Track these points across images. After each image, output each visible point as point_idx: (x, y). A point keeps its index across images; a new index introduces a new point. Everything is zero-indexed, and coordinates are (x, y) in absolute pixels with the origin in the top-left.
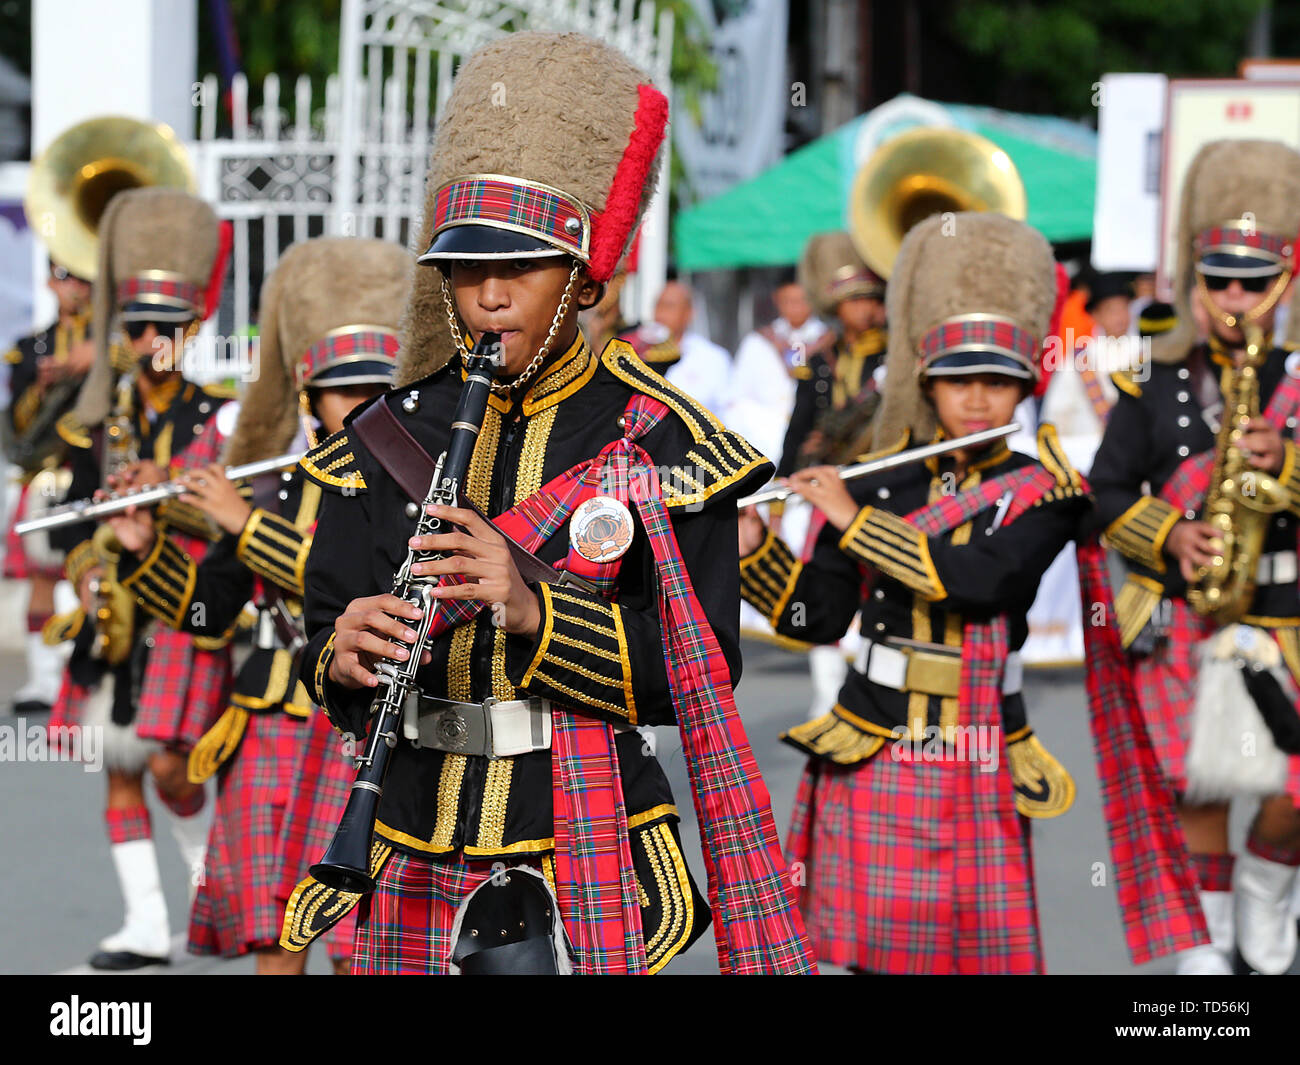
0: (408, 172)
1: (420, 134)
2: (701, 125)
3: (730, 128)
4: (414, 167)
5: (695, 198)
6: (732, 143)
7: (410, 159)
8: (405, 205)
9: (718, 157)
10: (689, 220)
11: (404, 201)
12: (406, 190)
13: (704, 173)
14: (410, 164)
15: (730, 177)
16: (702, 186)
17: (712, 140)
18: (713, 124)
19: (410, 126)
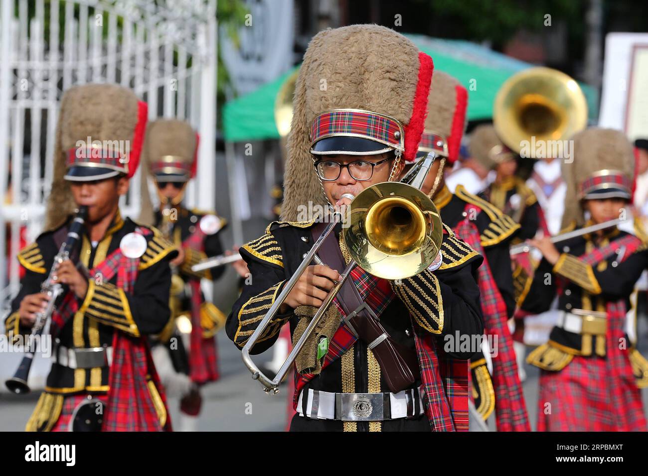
0: (46, 79)
1: (54, 55)
2: (239, 48)
3: (258, 50)
4: (51, 75)
5: (236, 95)
6: (260, 59)
7: (48, 71)
8: (45, 101)
9: (251, 69)
10: (232, 109)
11: (44, 98)
12: (45, 91)
13: (242, 79)
14: (48, 74)
15: (258, 81)
16: (240, 87)
17: (247, 57)
18: (247, 48)
19: (47, 49)
